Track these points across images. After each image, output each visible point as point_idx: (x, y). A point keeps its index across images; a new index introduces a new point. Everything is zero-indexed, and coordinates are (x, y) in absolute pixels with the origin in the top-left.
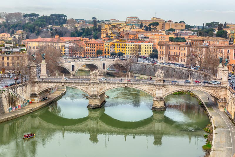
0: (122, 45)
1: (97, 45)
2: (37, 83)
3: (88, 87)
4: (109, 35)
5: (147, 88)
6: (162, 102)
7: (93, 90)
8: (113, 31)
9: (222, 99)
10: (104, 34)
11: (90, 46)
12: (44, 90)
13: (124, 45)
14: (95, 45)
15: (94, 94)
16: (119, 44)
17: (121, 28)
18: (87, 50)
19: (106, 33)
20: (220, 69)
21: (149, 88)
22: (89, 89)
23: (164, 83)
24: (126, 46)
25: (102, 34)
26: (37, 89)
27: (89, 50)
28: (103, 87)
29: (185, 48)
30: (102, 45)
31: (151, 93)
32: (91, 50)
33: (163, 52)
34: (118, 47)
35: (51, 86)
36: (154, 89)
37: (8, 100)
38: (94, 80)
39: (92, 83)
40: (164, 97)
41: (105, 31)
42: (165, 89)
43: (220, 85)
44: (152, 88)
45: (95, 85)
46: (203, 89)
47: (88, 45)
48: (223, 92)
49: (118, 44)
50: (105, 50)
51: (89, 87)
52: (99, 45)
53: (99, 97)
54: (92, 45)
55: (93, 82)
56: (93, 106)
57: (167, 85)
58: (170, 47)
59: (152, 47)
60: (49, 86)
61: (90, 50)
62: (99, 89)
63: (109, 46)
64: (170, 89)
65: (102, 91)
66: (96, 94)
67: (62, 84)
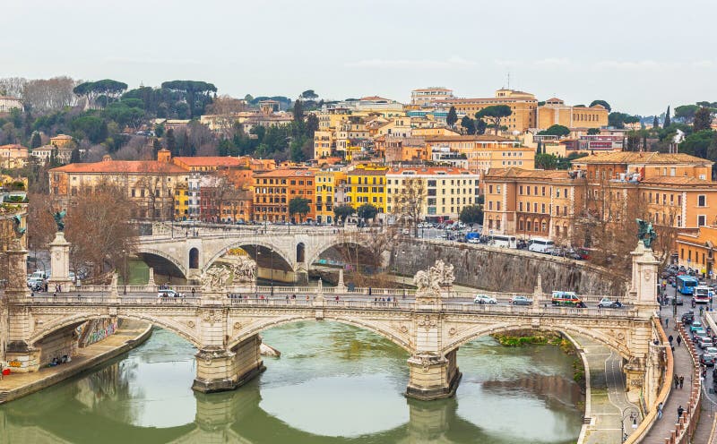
0: (374, 183)
1: (293, 183)
2: (29, 306)
3: (193, 319)
4: (340, 148)
5: (388, 323)
6: (438, 370)
7: (210, 329)
8: (354, 134)
9: (638, 359)
10: (323, 145)
11: (268, 184)
12: (53, 330)
13: (381, 183)
14: (285, 182)
15: (214, 343)
16: (363, 178)
17: (380, 124)
18: (261, 200)
19: (330, 142)
20: (638, 258)
21: (397, 324)
22: (198, 327)
23: (444, 307)
24: (388, 186)
25: (317, 145)
26: (28, 328)
27: (265, 200)
28: (242, 321)
29: (566, 190)
30: (310, 183)
31: (402, 341)
32: (271, 201)
33: (498, 203)
34: (360, 190)
35: (73, 317)
36: (410, 325)
38: (214, 299)
39: (207, 307)
40: (445, 353)
41: (328, 134)
42: (447, 328)
43: (630, 314)
44: (405, 324)
45: (218, 314)
46: (574, 327)
47: (261, 181)
48: (640, 338)
49: (360, 179)
50: (319, 198)
51: (197, 320)
52: (297, 182)
53: (233, 354)
54: (277, 183)
55: (211, 302)
56: (209, 385)
57: (456, 312)
58: (521, 187)
59: (473, 187)
60: (67, 318)
61: (268, 199)
62: (230, 327)
63: (332, 184)
64: (465, 325)
65: (241, 332)
66: (219, 342)
67: (111, 310)
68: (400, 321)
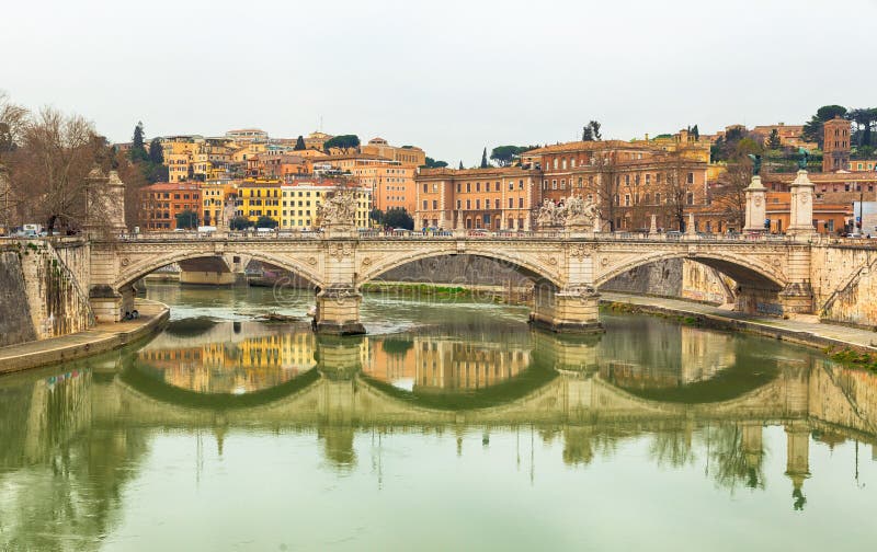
0: (268, 195)
1: (178, 197)
2: (115, 244)
3: (316, 256)
4: (198, 171)
5: (535, 254)
6: (592, 303)
7: (338, 265)
8: (214, 157)
9: (797, 285)
10: (179, 169)
13: (276, 195)
14: (167, 196)
15: (343, 281)
16: (255, 190)
17: (234, 150)
19: (186, 166)
20: (755, 194)
21: (545, 256)
22: (322, 264)
23: (596, 236)
24: (283, 199)
25: (173, 169)
26: (112, 271)
28: (372, 256)
29: (521, 182)
31: (551, 275)
33: (435, 201)
34: (252, 203)
35: (170, 256)
36: (559, 257)
37: (44, 287)
38: (341, 231)
39: (334, 240)
40: (598, 284)
41: (185, 157)
42: (599, 257)
43: (786, 239)
44: (554, 255)
45: (347, 248)
48: (798, 263)
49: (252, 192)
50: (207, 213)
51: (320, 257)
52: (182, 197)
54: (158, 197)
55: (338, 235)
56: (343, 326)
57: (608, 241)
58: (460, 185)
59: (367, 201)
60: (162, 257)
61: (149, 215)
62: (358, 263)
63: (221, 197)
64: (617, 255)
65: (371, 269)
66: (348, 280)
67: (217, 247)
68: (548, 252)
